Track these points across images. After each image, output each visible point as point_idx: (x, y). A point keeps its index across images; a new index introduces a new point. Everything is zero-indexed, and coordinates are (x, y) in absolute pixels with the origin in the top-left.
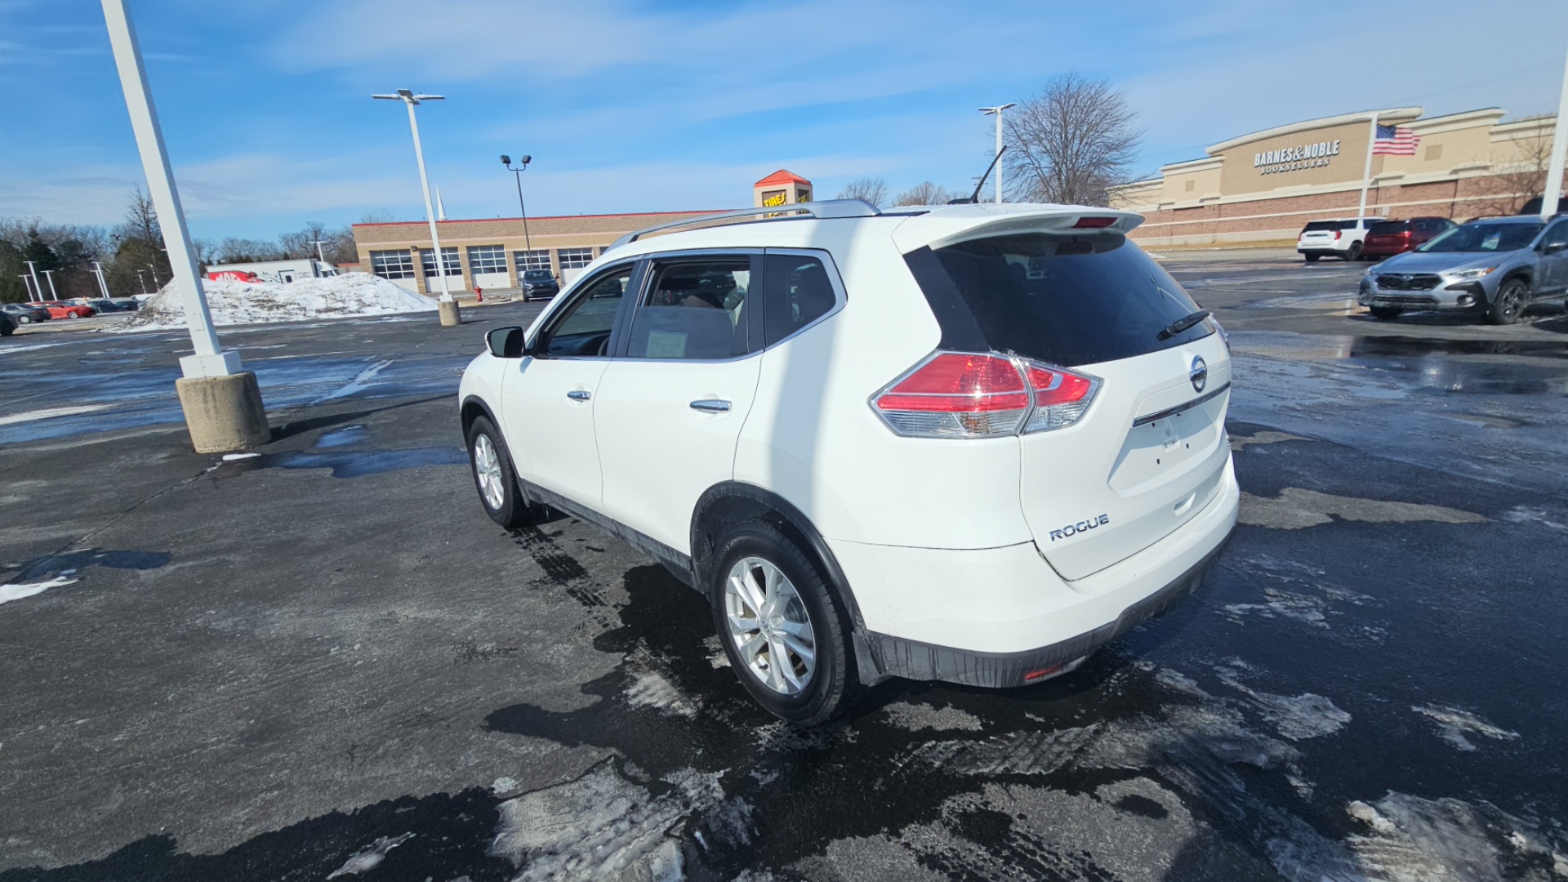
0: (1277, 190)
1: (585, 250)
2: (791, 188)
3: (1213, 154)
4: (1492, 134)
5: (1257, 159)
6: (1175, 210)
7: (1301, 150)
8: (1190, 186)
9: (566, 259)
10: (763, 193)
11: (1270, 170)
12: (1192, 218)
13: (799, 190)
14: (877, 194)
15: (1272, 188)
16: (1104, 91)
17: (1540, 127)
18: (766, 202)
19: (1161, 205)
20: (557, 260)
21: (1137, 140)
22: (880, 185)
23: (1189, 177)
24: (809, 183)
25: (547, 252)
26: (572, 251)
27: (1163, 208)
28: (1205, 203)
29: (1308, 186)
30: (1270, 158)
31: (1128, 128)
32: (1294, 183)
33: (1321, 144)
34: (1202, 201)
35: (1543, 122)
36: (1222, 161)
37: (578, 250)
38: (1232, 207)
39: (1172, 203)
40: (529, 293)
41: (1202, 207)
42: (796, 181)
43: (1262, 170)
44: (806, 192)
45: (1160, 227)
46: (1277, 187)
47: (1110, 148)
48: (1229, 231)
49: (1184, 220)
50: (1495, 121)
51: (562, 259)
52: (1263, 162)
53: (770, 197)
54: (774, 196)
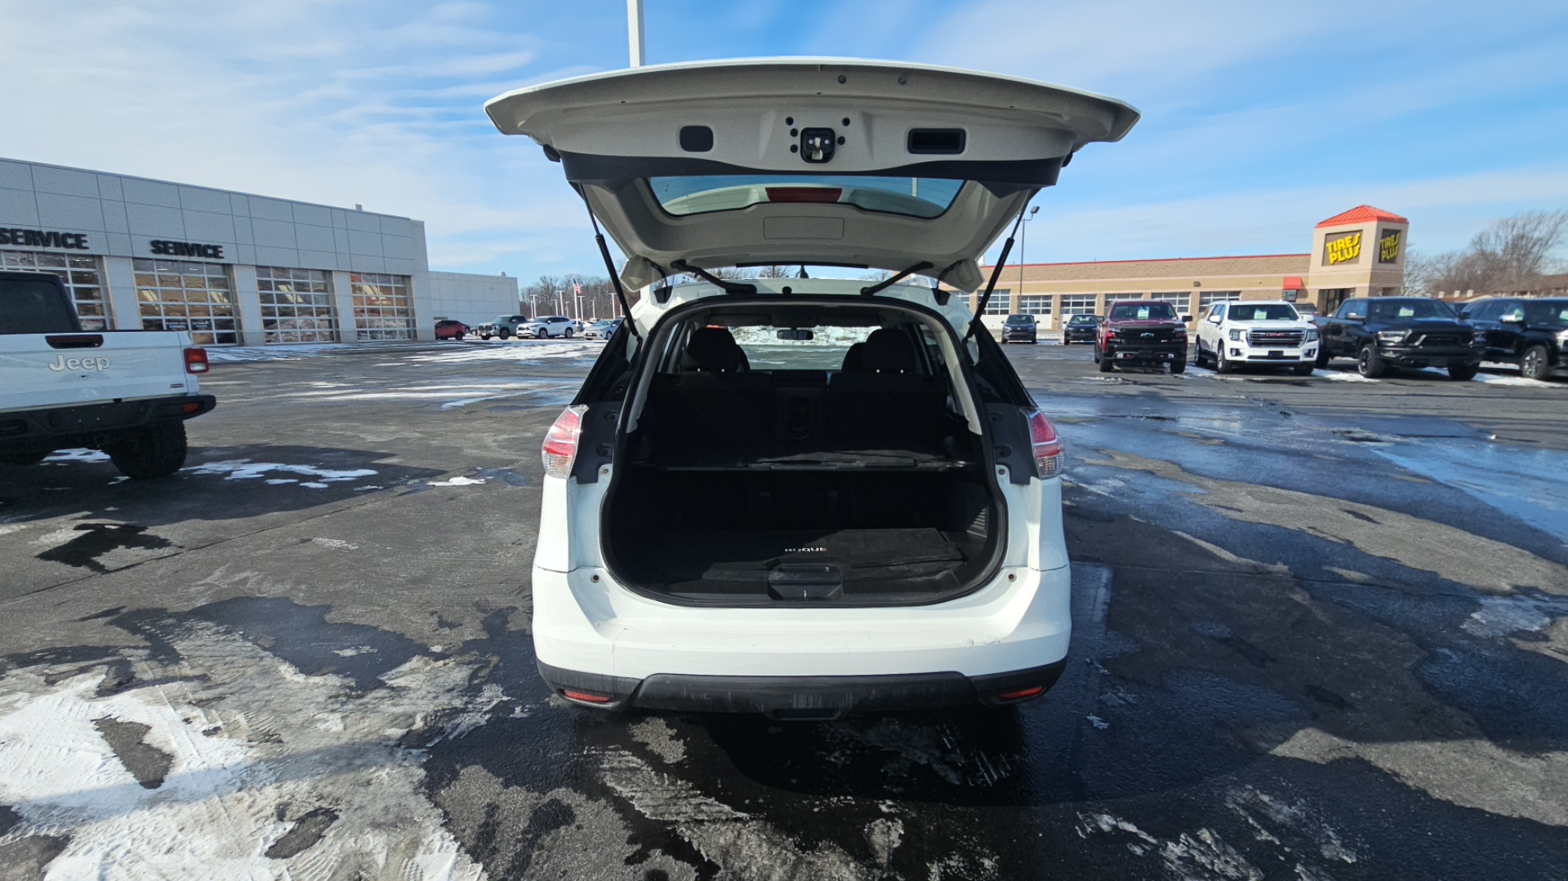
1: (1088, 296)
2: (1370, 229)
9: (1068, 304)
10: (1327, 234)
13: (1384, 230)
18: (1329, 245)
20: (1059, 304)
24: (1403, 221)
25: (1049, 297)
26: (1075, 296)
37: (1082, 296)
40: (1006, 335)
42: (1380, 219)
51: (1063, 304)
53: (1336, 239)
54: (1343, 238)
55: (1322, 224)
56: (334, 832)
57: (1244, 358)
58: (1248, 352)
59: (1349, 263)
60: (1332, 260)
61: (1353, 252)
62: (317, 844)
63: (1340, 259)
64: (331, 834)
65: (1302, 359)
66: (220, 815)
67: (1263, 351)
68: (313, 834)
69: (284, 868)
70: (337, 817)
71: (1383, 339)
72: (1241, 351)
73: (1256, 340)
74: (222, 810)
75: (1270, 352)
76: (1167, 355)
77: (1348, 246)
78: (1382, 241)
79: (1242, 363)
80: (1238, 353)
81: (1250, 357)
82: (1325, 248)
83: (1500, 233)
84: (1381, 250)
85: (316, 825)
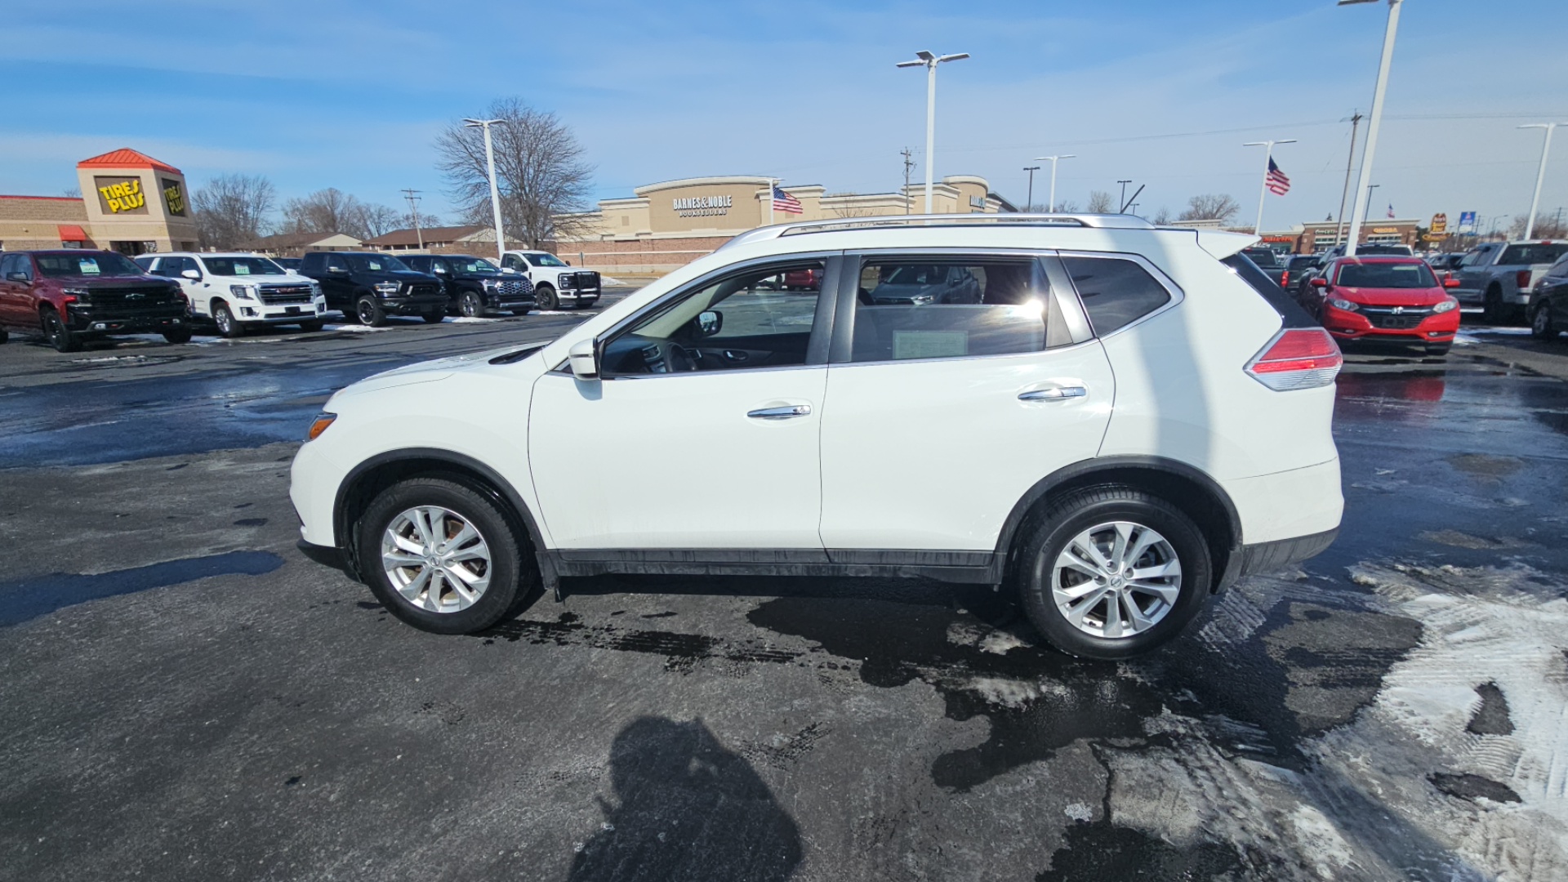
0: (693, 231)
2: (148, 177)
3: (640, 195)
4: (820, 203)
5: (675, 204)
6: (616, 241)
7: (706, 200)
8: (625, 221)
10: (96, 177)
11: (687, 213)
12: (631, 250)
13: (164, 180)
14: (260, 196)
15: (689, 229)
16: (553, 124)
17: (846, 202)
18: (103, 190)
19: (603, 236)
21: (589, 174)
22: (263, 185)
23: (624, 213)
24: (178, 172)
27: (605, 239)
28: (640, 237)
29: (715, 230)
30: (684, 203)
31: (579, 162)
32: (705, 227)
33: (720, 197)
34: (637, 235)
35: (848, 198)
36: (648, 202)
38: (662, 242)
39: (613, 235)
41: (638, 241)
42: (156, 167)
43: (681, 213)
44: (176, 183)
45: (605, 256)
46: (694, 228)
47: (567, 178)
48: (663, 263)
49: (625, 251)
50: (821, 195)
52: (680, 206)
53: (111, 184)
54: (119, 183)
55: (85, 164)
56: (1452, 767)
57: (261, 317)
58: (262, 311)
59: (135, 213)
60: (114, 208)
61: (138, 201)
62: (1473, 772)
63: (124, 208)
64: (1456, 767)
65: (317, 314)
66: (1541, 862)
67: (280, 309)
68: (1468, 781)
69: (1514, 779)
70: (1437, 774)
71: (380, 290)
72: (254, 310)
73: (269, 295)
74: (1537, 865)
75: (287, 309)
76: (171, 321)
77: (128, 193)
78: (165, 191)
79: (260, 322)
80: (250, 311)
81: (268, 316)
82: (100, 194)
83: (216, 193)
84: (168, 202)
85: (1460, 785)
